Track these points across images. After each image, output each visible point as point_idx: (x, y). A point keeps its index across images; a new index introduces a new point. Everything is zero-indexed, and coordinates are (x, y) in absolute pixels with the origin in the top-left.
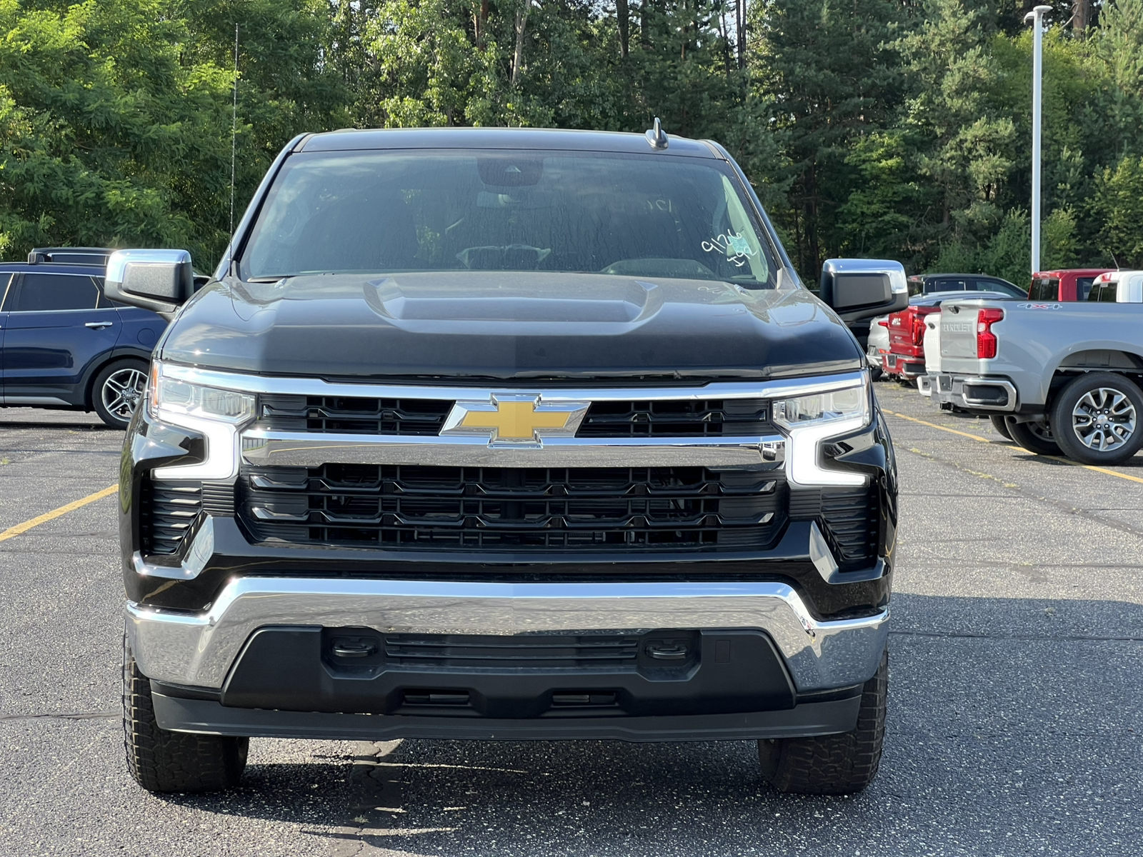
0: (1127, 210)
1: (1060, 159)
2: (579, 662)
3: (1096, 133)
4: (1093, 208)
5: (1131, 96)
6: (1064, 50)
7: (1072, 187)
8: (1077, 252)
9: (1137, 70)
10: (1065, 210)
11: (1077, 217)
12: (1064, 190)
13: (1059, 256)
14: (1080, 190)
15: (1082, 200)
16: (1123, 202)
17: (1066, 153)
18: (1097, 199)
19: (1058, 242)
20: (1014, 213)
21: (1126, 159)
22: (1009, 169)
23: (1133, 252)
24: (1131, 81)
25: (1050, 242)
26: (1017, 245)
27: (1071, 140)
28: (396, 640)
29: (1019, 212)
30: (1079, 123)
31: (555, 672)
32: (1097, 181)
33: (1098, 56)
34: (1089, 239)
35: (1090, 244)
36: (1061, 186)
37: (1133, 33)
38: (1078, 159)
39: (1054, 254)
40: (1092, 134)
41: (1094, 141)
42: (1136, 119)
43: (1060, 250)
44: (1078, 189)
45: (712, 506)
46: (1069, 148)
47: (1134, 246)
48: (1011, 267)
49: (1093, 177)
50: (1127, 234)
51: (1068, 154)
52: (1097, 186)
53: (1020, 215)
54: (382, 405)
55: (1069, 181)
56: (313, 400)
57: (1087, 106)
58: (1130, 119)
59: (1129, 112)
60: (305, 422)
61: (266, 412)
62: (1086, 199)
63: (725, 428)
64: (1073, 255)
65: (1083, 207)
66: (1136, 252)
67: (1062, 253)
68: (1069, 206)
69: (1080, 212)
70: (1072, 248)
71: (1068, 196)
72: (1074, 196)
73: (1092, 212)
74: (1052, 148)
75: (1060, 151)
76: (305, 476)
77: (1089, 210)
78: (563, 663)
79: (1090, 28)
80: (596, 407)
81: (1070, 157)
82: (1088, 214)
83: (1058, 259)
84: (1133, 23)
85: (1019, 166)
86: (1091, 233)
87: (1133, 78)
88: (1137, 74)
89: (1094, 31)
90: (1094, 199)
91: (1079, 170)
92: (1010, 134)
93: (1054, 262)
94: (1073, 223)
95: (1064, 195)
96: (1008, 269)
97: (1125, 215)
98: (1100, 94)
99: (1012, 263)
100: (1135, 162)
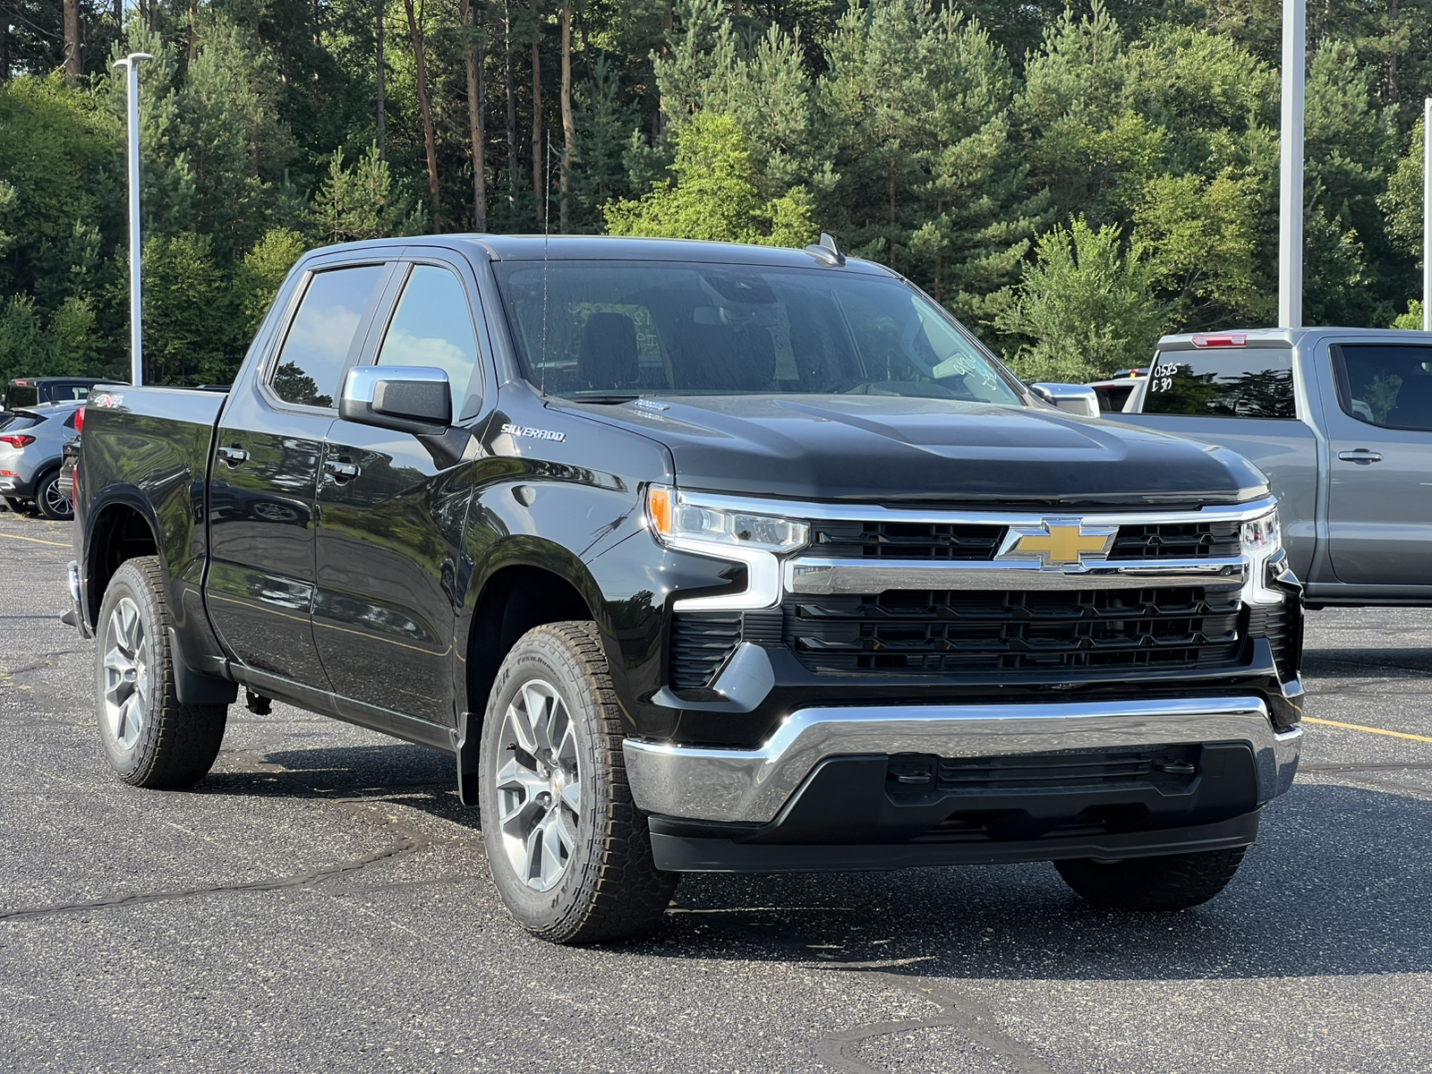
0: (157, 301)
1: (71, 235)
2: (1106, 779)
3: (113, 205)
4: (114, 297)
5: (153, 161)
6: (69, 101)
7: (89, 271)
8: (98, 351)
9: (160, 131)
10: (82, 299)
11: (95, 307)
12: (77, 274)
13: (78, 355)
14: (99, 274)
15: (101, 287)
16: (151, 291)
17: (79, 229)
18: (120, 287)
19: (75, 338)
20: (19, 301)
21: (154, 239)
22: (9, 245)
23: (166, 352)
24: (153, 144)
25: (64, 338)
26: (24, 340)
27: (85, 213)
28: (952, 765)
29: (25, 300)
30: (91, 192)
31: (1091, 790)
32: (119, 265)
33: (108, 110)
34: (111, 335)
35: (113, 342)
36: (75, 269)
37: (152, 85)
38: (95, 236)
39: (70, 352)
40: (107, 206)
41: (110, 214)
42: (160, 190)
43: (77, 347)
44: (96, 273)
45: (1198, 625)
46: (84, 223)
47: (166, 346)
48: (17, 368)
49: (114, 259)
50: (158, 331)
51: (82, 230)
52: (119, 270)
53: (26, 303)
54: (937, 531)
55: (85, 262)
56: (870, 526)
57: (101, 172)
58: (154, 190)
59: (153, 181)
60: (862, 549)
61: (823, 539)
62: (107, 286)
63: (1212, 550)
64: (94, 354)
65: (103, 296)
66: (170, 353)
67: (81, 352)
68: (86, 293)
69: (99, 301)
70: (94, 345)
71: (84, 281)
72: (90, 282)
73: (114, 302)
74: (61, 221)
75: (70, 226)
76: (859, 603)
77: (110, 300)
78: (1093, 781)
79: (97, 75)
80: (1125, 531)
81: (85, 234)
82: (108, 304)
83: (77, 359)
84: (151, 73)
85: (21, 242)
86: (112, 328)
87: (155, 140)
88: (160, 136)
89: (101, 78)
90: (116, 287)
91: (97, 250)
92: (11, 201)
93: (71, 363)
94: (92, 315)
95: (79, 279)
96: (14, 370)
97: (156, 308)
98: (115, 157)
99: (18, 362)
100: (165, 243)
